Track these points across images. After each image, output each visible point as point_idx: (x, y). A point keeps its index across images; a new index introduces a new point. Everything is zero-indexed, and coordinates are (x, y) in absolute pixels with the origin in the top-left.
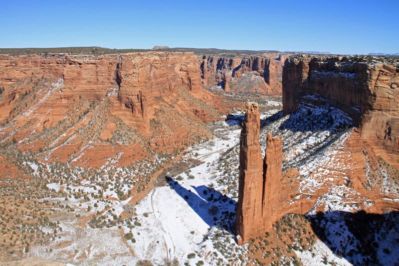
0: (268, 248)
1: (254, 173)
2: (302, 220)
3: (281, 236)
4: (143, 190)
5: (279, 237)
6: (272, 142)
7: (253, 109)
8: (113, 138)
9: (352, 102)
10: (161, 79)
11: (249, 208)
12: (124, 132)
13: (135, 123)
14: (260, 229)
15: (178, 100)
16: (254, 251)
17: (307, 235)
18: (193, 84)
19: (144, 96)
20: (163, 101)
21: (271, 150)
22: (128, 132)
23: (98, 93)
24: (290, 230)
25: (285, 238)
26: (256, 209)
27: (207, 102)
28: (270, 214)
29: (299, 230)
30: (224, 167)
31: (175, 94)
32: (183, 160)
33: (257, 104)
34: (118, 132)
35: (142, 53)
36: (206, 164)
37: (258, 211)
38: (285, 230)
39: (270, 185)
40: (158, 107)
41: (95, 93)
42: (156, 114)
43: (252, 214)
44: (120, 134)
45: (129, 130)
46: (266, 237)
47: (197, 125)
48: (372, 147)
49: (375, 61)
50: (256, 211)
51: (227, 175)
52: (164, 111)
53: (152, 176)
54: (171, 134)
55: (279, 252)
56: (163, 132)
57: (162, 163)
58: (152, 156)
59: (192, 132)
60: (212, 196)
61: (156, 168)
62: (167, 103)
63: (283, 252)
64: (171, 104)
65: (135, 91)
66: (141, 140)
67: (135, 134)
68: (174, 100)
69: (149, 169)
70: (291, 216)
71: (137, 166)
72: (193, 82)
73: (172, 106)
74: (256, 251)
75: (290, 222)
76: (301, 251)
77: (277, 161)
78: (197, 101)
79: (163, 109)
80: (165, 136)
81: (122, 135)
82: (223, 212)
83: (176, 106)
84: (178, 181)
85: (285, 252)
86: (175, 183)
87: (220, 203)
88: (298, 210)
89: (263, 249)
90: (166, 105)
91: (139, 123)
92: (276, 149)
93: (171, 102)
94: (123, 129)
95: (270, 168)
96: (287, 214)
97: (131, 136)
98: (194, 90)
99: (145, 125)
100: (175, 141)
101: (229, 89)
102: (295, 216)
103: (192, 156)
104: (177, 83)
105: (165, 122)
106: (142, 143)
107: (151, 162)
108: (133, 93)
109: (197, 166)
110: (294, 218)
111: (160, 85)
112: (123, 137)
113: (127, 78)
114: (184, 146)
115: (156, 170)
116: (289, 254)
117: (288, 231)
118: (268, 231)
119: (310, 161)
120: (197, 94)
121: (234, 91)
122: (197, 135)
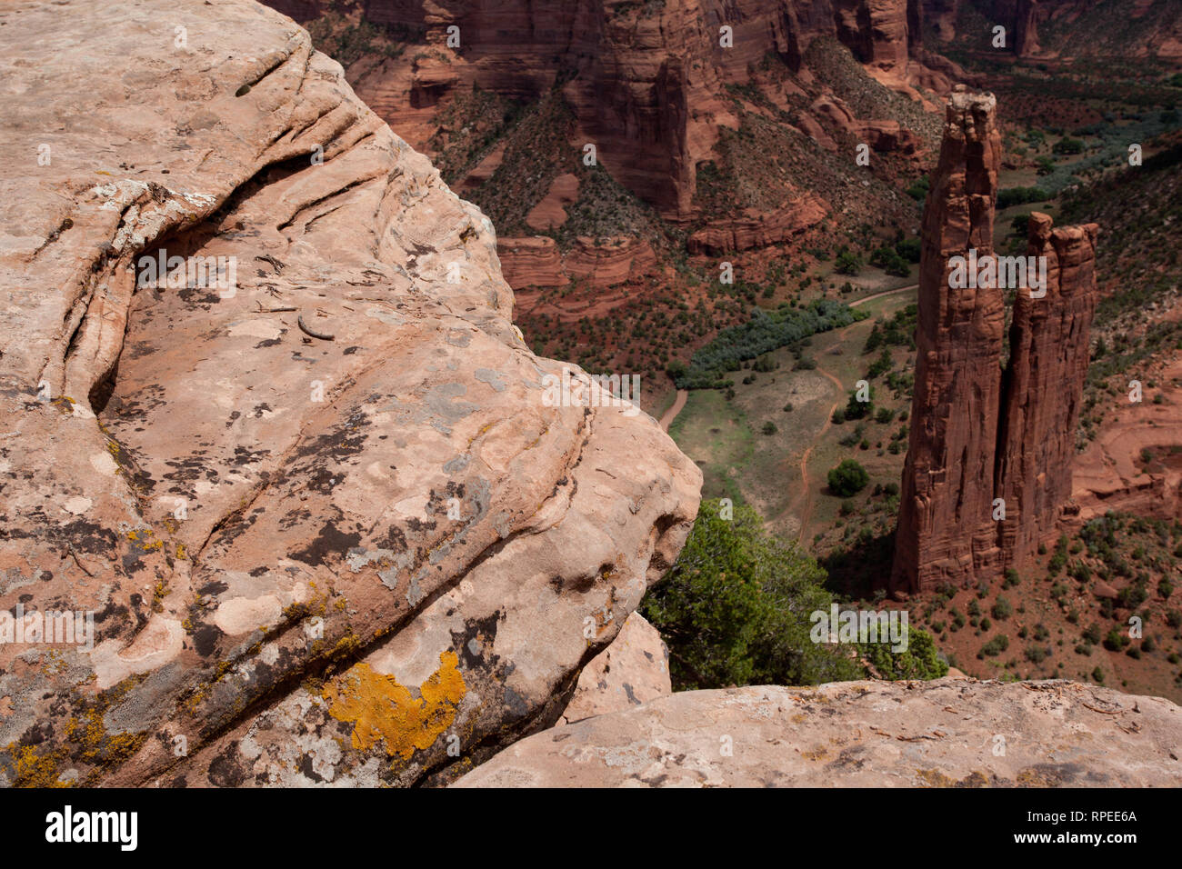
0: (996, 629)
3: (1064, 590)
5: (1054, 594)
6: (1048, 246)
8: (569, 225)
10: (759, 19)
12: (605, 205)
13: (643, 174)
14: (982, 553)
15: (814, 96)
16: (945, 631)
18: (882, 36)
19: (672, 82)
20: (759, 99)
22: (619, 207)
23: (531, 72)
24: (1103, 575)
25: (1077, 602)
26: (969, 482)
27: (926, 103)
31: (807, 76)
32: (793, 305)
34: (584, 206)
36: (867, 324)
37: (976, 492)
40: (731, 121)
41: (522, 73)
42: (721, 146)
43: (951, 500)
44: (593, 211)
46: (1004, 588)
47: (866, 183)
50: (968, 491)
52: (753, 136)
53: (674, 354)
54: (766, 216)
55: (1041, 646)
56: (737, 207)
57: (719, 311)
58: (689, 289)
59: (845, 211)
60: (858, 432)
61: (695, 326)
62: (772, 106)
63: (1055, 649)
64: (786, 108)
65: (648, 64)
66: (662, 233)
67: (642, 212)
68: (803, 94)
69: (670, 331)
70: (1121, 525)
71: (630, 319)
72: (881, 28)
73: (790, 117)
74: (953, 630)
75: (1112, 547)
76: (1133, 654)
77: (1069, 319)
78: (887, 100)
79: (749, 129)
80: (744, 220)
81: (597, 215)
82: (879, 485)
83: (803, 115)
84: (757, 374)
85: (1069, 649)
86: (746, 382)
87: (880, 455)
88: (1158, 506)
89: (979, 627)
90: (767, 112)
91: (658, 176)
92: (1065, 275)
93: (789, 102)
94: (603, 194)
95: (1033, 341)
96: (1107, 515)
97: (627, 219)
98: (883, 58)
99: (676, 183)
100: (775, 240)
101: (1037, 48)
102: (1138, 528)
103: (830, 292)
104: (820, 31)
105: (749, 173)
106: (662, 243)
107: (682, 308)
108: (639, 70)
109: (838, 327)
110: (1130, 534)
111: (752, 42)
112: (598, 223)
113: (622, 17)
114: (808, 258)
115: (691, 334)
116: (1083, 657)
117: (1094, 578)
118: (1013, 566)
120: (892, 73)
121: (1055, 55)
122: (861, 220)
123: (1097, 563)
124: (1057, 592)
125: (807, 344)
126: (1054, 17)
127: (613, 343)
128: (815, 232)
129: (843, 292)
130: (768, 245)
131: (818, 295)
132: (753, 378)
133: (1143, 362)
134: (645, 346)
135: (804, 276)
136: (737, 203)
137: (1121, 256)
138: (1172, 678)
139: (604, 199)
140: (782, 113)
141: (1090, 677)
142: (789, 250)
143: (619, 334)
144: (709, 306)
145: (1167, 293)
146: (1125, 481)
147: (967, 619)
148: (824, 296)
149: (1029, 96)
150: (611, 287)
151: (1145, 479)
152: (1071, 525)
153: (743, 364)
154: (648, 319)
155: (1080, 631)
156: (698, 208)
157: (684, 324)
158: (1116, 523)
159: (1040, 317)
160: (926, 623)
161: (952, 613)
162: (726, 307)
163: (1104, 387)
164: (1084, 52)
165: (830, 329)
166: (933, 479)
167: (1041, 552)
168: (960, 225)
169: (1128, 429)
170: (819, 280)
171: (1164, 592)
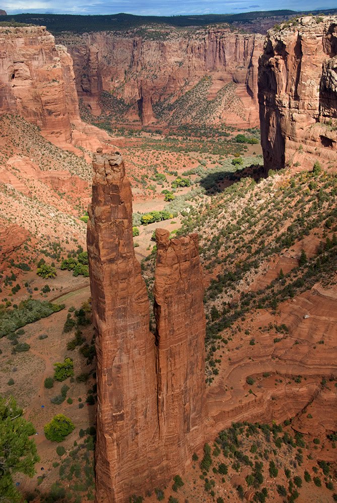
1: (125, 328)
2: (268, 440)
3: (213, 483)
5: (207, 488)
6: (170, 249)
7: (109, 171)
11: (121, 417)
14: (155, 468)
17: (281, 479)
18: (51, 113)
21: (167, 271)
24: (235, 467)
27: (88, 158)
29: (259, 466)
32: (8, 305)
36: (65, 313)
37: (147, 423)
39: (172, 355)
43: (130, 432)
46: (174, 489)
50: (141, 424)
59: (40, 235)
60: (64, 392)
70: (241, 431)
72: (50, 107)
75: (238, 447)
78: (61, 156)
82: (81, 430)
87: (82, 406)
88: (262, 415)
95: (169, 313)
96: (232, 426)
98: (54, 128)
101: (153, 120)
102: (252, 430)
103: (35, 293)
109: (43, 317)
110: (247, 436)
114: (16, 271)
117: (231, 471)
118: (179, 472)
119: (303, 288)
120: (63, 137)
121: (165, 124)
122: (52, 240)
123: (228, 461)
124: (208, 486)
125: (22, 333)
126: (162, 100)
129: (44, 292)
131: (26, 297)
135: (15, 284)
137: (220, 251)
145: (249, 272)
146: (240, 402)
148: (31, 297)
149: (153, 151)
151: (252, 398)
158: (238, 430)
159: (171, 297)
163: (220, 337)
164: (183, 121)
165: (37, 319)
166: (115, 419)
167: (195, 458)
168: (112, 240)
169: (237, 365)
170: (26, 285)
171: (273, 472)
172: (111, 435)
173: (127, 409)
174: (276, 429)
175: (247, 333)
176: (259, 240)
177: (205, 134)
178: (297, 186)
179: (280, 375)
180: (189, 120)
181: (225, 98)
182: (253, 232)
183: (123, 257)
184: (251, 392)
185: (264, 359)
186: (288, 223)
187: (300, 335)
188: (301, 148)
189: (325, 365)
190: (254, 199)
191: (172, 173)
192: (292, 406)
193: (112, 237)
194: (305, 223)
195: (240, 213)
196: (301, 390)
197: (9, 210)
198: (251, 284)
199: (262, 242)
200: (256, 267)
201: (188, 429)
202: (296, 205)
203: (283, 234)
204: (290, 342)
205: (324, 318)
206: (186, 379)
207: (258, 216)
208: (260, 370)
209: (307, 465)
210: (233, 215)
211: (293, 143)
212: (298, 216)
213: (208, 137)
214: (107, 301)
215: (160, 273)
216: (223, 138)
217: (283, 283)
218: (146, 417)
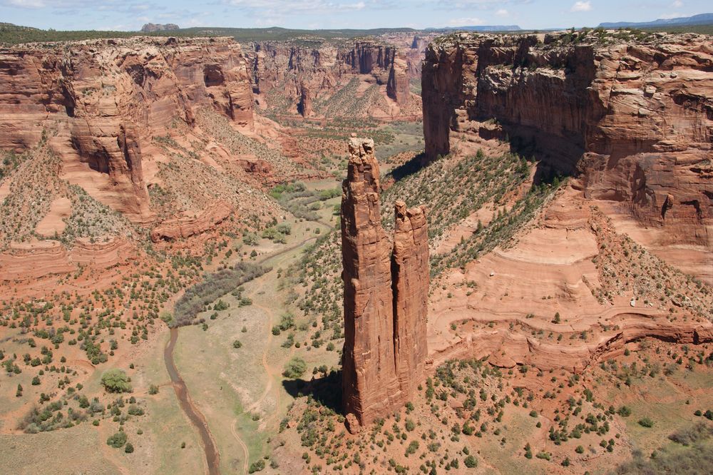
0: (412, 437)
1: (373, 284)
2: (476, 373)
3: (437, 407)
4: (145, 338)
5: (433, 411)
6: (406, 218)
7: (363, 152)
8: (69, 231)
9: (565, 127)
10: (166, 97)
11: (369, 356)
12: (92, 216)
13: (115, 194)
14: (393, 396)
15: (206, 142)
16: (385, 445)
17: (490, 403)
18: (238, 107)
19: (130, 136)
20: (175, 145)
21: (405, 236)
22: (102, 216)
23: (21, 132)
24: (453, 395)
25: (445, 413)
26: (383, 357)
27: (268, 144)
28: (412, 364)
29: (472, 393)
30: (312, 277)
31: (198, 130)
32: (225, 267)
33: (371, 143)
34: (78, 217)
35: (119, 41)
36: (274, 273)
37: (386, 360)
38: (443, 397)
39: (406, 307)
40: (163, 159)
41: (13, 133)
42: (161, 174)
43: (375, 368)
44: (84, 221)
45: (104, 211)
46: (407, 413)
47: (250, 192)
48: (609, 216)
49: (610, 39)
50: (382, 361)
51: (318, 291)
52: (179, 167)
53: (162, 307)
54: (198, 215)
55: (435, 442)
56: (179, 211)
57: (183, 276)
58: (160, 265)
59: (241, 208)
60: (291, 338)
61: (170, 287)
62: (184, 149)
63: (442, 442)
64: (192, 150)
65: (111, 126)
66: (134, 231)
67: (118, 218)
68: (199, 141)
69: (155, 292)
70: (454, 366)
71: (127, 287)
72: (237, 102)
73: (195, 156)
74: (388, 443)
75: (453, 379)
76: (478, 435)
77: (420, 257)
78: (247, 143)
79: (176, 163)
80: (185, 219)
81: (87, 222)
82: (315, 368)
83: (203, 154)
84: (218, 312)
85: (448, 440)
86: (213, 318)
87: (309, 349)
88: (467, 353)
89: (401, 438)
90: (182, 153)
91: (125, 195)
92: (416, 233)
93: (192, 146)
94: (90, 210)
95: (406, 271)
96: (446, 362)
97: (108, 223)
98: (240, 120)
99: (138, 199)
100: (206, 229)
101: (312, 113)
102: (463, 366)
103: (245, 257)
104: (202, 104)
105: (182, 190)
106: (135, 237)
107: (158, 276)
108: (106, 130)
109: (257, 277)
110: (459, 370)
111: (164, 111)
112: (90, 228)
113: (88, 97)
114: (227, 238)
115: (169, 293)
116: (456, 443)
117: (450, 398)
118: (409, 400)
119: (484, 251)
120: (247, 127)
121: (323, 117)
122: (251, 213)
123: (449, 390)
124: (434, 410)
125: (242, 290)
126: (318, 97)
127: (120, 305)
128: (227, 222)
129: (253, 256)
130: (202, 233)
131: (238, 260)
132: (216, 315)
133: (437, 276)
134: (142, 304)
135: (227, 249)
136: (178, 208)
138: (499, 443)
139: (91, 212)
140: (190, 154)
141: (462, 453)
142: (214, 234)
143: (122, 298)
144: (176, 274)
145: (434, 239)
146: (450, 343)
147: (395, 435)
148: (242, 260)
149: (319, 139)
150: (108, 269)
151: (458, 339)
152: (430, 371)
153: (207, 307)
154: (139, 287)
155: (450, 428)
156: (154, 214)
157: (163, 286)
158: (452, 365)
159: (407, 258)
160: (374, 443)
161: (385, 434)
162: (186, 273)
164: (337, 115)
165: (252, 279)
166: (365, 358)
167: (420, 388)
168: (364, 210)
169: (440, 313)
170: (237, 250)
171: (483, 398)
172: (361, 370)
173: (372, 350)
174: (479, 363)
175: (444, 289)
176: (437, 213)
177: (357, 125)
178: (464, 169)
179: (477, 321)
180: (342, 114)
181: (371, 96)
182: (430, 206)
183: (372, 225)
184: (456, 335)
185: (461, 308)
186: (460, 199)
187: (487, 289)
188: (464, 137)
189: (511, 312)
190: (428, 178)
191: (336, 158)
192: (487, 346)
193: (365, 208)
194: (476, 199)
195: (416, 190)
196: (494, 332)
197: (214, 188)
198: (437, 248)
199: (440, 215)
200: (440, 235)
201: (416, 365)
202: (465, 184)
203: (458, 208)
204: (479, 295)
205: (506, 275)
206: (416, 325)
207: (433, 192)
208: (460, 317)
209: (507, 391)
210: (411, 191)
211: (455, 133)
212: (469, 192)
213: (360, 128)
214: (361, 262)
215: (398, 238)
216: (372, 129)
217: (465, 247)
218: (386, 356)
